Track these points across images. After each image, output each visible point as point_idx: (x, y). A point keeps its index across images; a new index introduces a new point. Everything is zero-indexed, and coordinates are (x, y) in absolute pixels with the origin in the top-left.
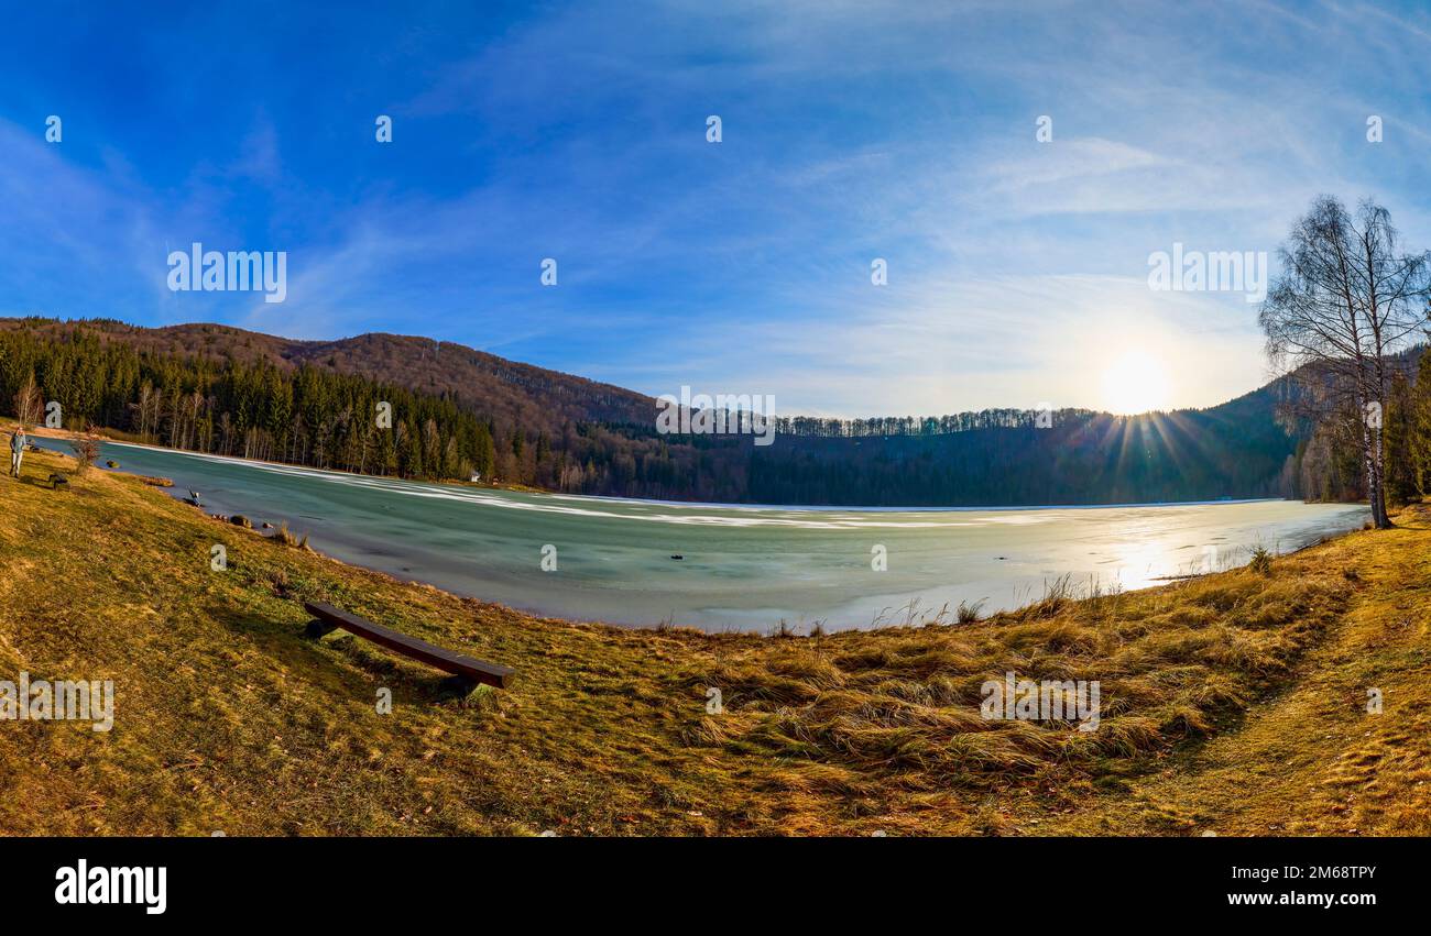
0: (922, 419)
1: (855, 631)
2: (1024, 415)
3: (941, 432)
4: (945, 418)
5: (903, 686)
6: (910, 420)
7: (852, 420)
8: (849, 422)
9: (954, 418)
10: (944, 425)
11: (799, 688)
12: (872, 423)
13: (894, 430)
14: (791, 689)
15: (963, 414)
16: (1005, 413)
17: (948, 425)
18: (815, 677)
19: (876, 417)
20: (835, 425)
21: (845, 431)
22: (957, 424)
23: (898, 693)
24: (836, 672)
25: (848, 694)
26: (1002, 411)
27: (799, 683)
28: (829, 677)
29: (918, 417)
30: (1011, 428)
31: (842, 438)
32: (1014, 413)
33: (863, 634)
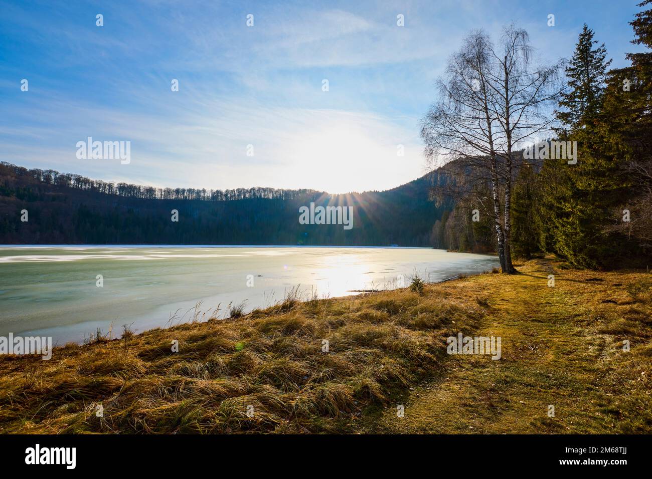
0: (212, 191)
1: (158, 329)
2: (276, 192)
3: (224, 199)
4: (227, 191)
5: (188, 365)
6: (204, 191)
7: (163, 188)
8: (161, 190)
9: (233, 191)
10: (226, 195)
11: (107, 382)
12: (177, 191)
13: (193, 197)
14: (100, 384)
15: (239, 189)
16: (265, 190)
17: (229, 195)
18: (121, 370)
19: (181, 188)
20: (151, 191)
21: (158, 195)
22: (235, 195)
23: (185, 372)
24: (140, 363)
25: (147, 379)
26: (263, 189)
27: (106, 378)
28: (132, 367)
29: (210, 190)
30: (268, 199)
31: (155, 199)
32: (271, 190)
33: (163, 331)
